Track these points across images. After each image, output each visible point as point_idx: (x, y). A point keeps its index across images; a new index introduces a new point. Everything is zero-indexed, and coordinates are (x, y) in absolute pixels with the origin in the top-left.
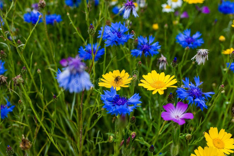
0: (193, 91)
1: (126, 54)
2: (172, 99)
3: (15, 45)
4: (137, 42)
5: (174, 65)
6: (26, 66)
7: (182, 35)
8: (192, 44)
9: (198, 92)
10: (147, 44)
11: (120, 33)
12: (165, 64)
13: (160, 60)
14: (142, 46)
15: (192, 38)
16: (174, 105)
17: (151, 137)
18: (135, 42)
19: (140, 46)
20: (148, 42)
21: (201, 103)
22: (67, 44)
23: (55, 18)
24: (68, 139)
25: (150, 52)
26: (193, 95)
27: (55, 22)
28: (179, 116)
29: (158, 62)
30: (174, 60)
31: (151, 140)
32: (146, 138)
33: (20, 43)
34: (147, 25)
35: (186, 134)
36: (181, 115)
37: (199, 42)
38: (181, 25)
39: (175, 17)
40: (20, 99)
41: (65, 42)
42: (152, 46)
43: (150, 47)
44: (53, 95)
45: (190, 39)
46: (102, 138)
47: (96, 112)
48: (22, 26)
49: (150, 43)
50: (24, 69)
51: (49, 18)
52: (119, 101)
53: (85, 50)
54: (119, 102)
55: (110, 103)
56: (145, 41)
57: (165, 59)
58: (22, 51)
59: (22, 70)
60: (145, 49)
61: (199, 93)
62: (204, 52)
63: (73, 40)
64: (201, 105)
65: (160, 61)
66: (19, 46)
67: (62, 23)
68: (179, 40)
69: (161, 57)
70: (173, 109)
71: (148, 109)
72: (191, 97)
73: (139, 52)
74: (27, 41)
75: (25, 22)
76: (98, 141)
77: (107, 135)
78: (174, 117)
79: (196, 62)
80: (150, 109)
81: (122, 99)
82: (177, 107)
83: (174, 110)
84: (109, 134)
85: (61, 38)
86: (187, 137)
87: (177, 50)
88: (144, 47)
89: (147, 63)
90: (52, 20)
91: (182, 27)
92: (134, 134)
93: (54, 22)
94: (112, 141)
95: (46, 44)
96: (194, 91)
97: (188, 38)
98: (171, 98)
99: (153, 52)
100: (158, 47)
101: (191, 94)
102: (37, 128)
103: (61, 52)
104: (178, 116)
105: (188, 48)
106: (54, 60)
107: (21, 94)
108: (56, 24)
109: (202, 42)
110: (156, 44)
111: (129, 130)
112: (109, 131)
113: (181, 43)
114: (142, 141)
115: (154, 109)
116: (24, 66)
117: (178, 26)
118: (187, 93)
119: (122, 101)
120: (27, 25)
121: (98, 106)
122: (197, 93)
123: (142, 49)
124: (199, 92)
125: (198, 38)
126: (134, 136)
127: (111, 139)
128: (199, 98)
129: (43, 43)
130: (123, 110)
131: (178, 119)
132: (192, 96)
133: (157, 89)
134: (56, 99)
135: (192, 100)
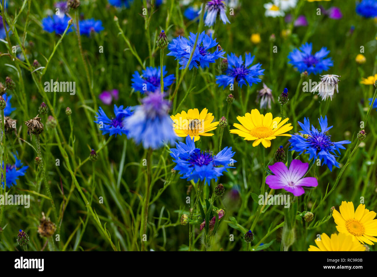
0: (316, 139)
1: (209, 83)
2: (284, 156)
3: (29, 68)
4: (227, 64)
5: (283, 101)
6: (46, 102)
7: (298, 52)
8: (314, 67)
9: (324, 141)
10: (241, 67)
11: (203, 49)
12: (270, 99)
13: (261, 93)
14: (234, 69)
15: (314, 58)
16: (287, 164)
17: (247, 218)
18: (224, 64)
19: (231, 70)
20: (244, 63)
21: (328, 158)
22: (111, 67)
23: (93, 26)
24: (113, 220)
25: (247, 79)
26: (317, 146)
27: (92, 31)
28: (294, 182)
29: (258, 96)
30: (283, 92)
31: (247, 222)
32: (239, 218)
33: (37, 64)
34: (241, 37)
35: (304, 213)
36: (298, 181)
37: (325, 63)
38: (295, 36)
39: (286, 23)
40: (38, 156)
41: (108, 64)
42: (249, 70)
43: (248, 72)
44: (91, 150)
45: (310, 59)
46: (169, 219)
47: (160, 177)
48: (39, 38)
49: (247, 64)
50: (43, 106)
51: (83, 25)
52: (200, 158)
53: (143, 78)
54: (199, 160)
55: (185, 162)
56: (239, 62)
57: (269, 91)
58: (40, 77)
59: (40, 108)
60: (238, 75)
61: (326, 143)
62: (332, 79)
63: (121, 61)
64: (328, 161)
65: (261, 95)
66: (36, 70)
67: (104, 34)
68: (292, 60)
69: (262, 88)
70: (284, 171)
71: (241, 173)
72: (313, 149)
73: (229, 79)
74: (48, 61)
75: (43, 32)
76: (162, 224)
77: (177, 214)
78: (287, 184)
79: (319, 95)
80: (244, 172)
81: (204, 156)
82: (291, 167)
83: (287, 173)
84: (179, 212)
85: (102, 58)
86: (307, 218)
87: (288, 77)
88: (237, 71)
89: (241, 97)
90: (87, 28)
91: (297, 41)
92: (222, 212)
93: (90, 32)
94: (187, 223)
95: (77, 67)
96: (318, 139)
97: (308, 57)
98: (281, 154)
99: (251, 80)
100: (259, 72)
101: (313, 144)
102: (63, 202)
103: (101, 80)
104: (292, 183)
105: (306, 74)
106: (92, 93)
107: (38, 147)
108: (93, 35)
109: (331, 64)
110: (257, 67)
111: (213, 206)
112: (180, 207)
113: (295, 64)
114: (234, 223)
115: (251, 172)
116: (44, 102)
117: (291, 39)
118: (306, 142)
119: (205, 159)
120: (46, 37)
121: (165, 167)
122: (322, 142)
123: (233, 74)
124: (326, 141)
125: (325, 58)
126: (223, 215)
127: (185, 220)
128: (325, 151)
129: (73, 66)
130: (206, 174)
131: (292, 187)
132: (315, 148)
133: (260, 139)
134: (95, 155)
135: (315, 152)
